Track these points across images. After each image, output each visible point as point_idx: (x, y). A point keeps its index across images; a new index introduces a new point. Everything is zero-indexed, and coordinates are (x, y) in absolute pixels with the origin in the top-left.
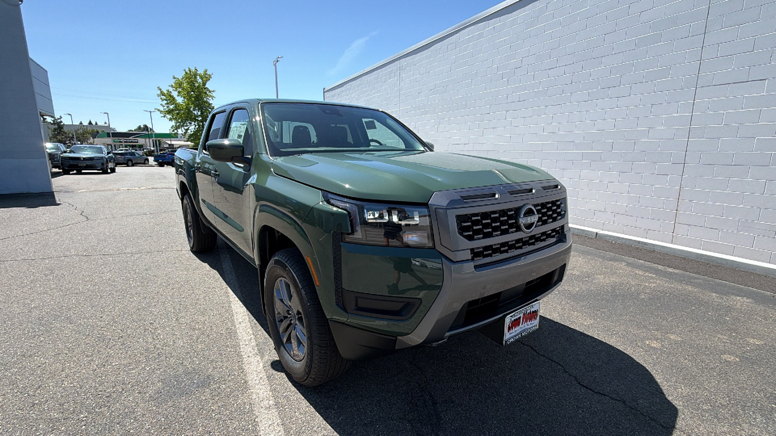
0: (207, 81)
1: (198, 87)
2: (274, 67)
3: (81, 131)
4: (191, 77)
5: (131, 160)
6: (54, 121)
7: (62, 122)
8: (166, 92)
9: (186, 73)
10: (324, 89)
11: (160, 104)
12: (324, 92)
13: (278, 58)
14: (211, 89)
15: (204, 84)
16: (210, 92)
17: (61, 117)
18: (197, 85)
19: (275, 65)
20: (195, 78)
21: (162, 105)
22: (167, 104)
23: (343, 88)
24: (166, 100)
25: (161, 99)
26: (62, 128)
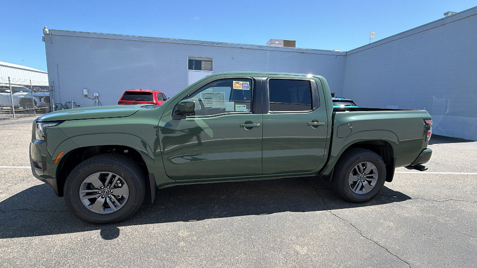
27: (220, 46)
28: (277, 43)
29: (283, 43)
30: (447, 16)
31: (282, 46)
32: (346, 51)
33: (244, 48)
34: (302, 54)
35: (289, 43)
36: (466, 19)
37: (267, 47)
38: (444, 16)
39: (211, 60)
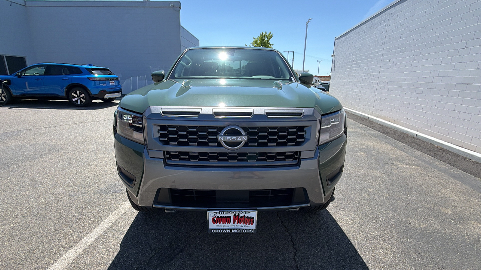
0: (270, 39)
1: (265, 42)
2: (306, 26)
4: (262, 37)
9: (261, 35)
10: (335, 38)
12: (335, 40)
13: (309, 20)
14: (271, 43)
15: (268, 41)
16: (271, 45)
18: (264, 41)
19: (307, 25)
20: (265, 37)
23: (347, 36)
36: (159, 8)
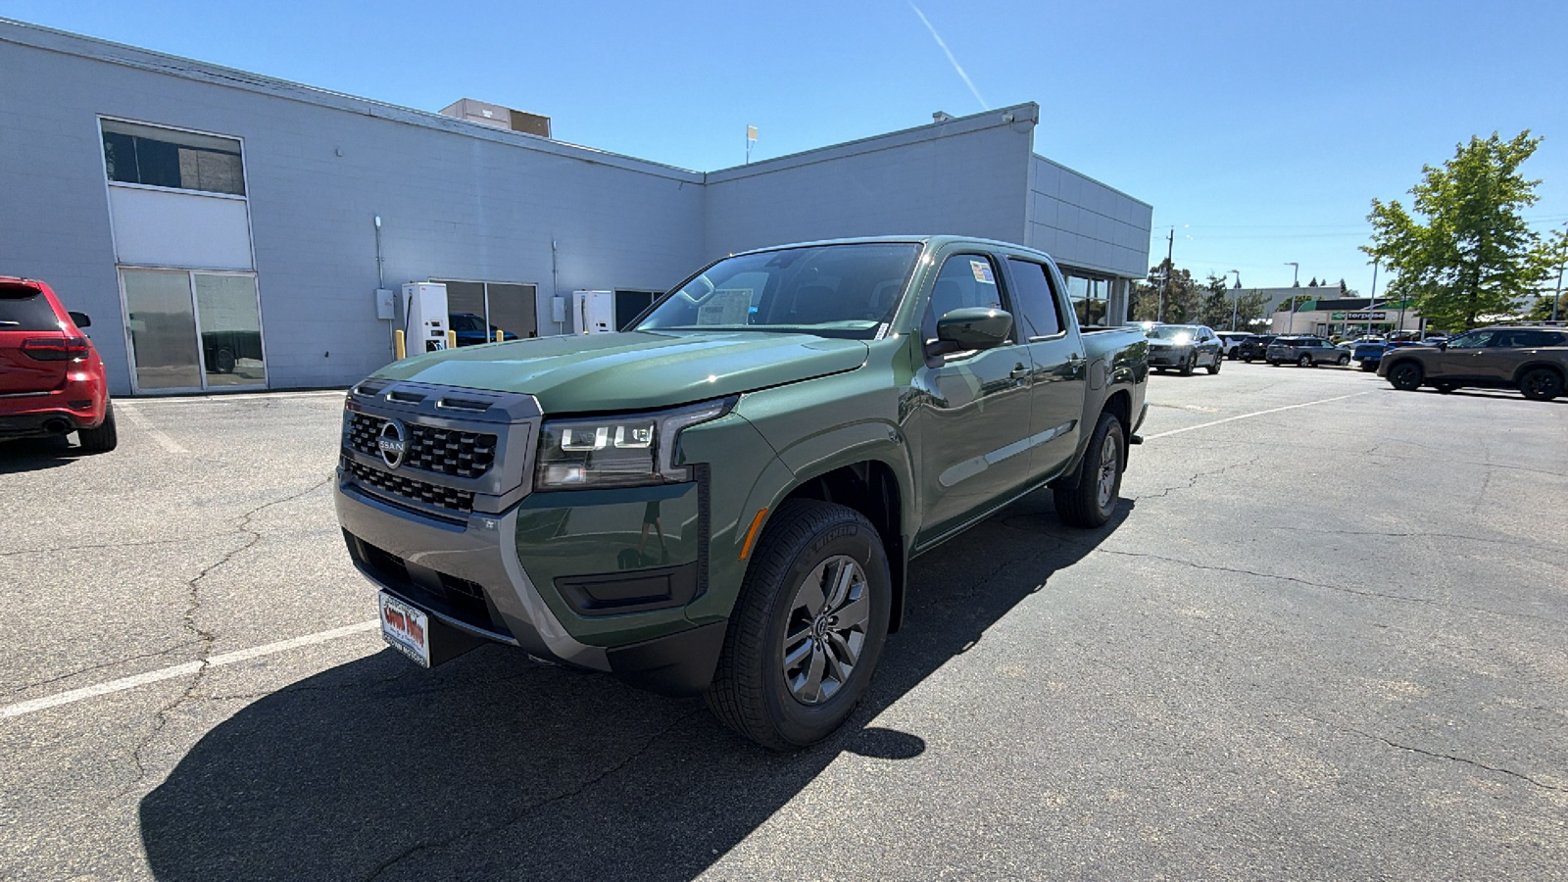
0: (1517, 161)
3: (1250, 299)
4: (1473, 157)
5: (1309, 355)
6: (1213, 284)
7: (1224, 285)
8: (1388, 207)
9: (1462, 151)
11: (1371, 235)
14: (1525, 180)
15: (1507, 171)
16: (1521, 187)
17: (1225, 278)
20: (1485, 158)
21: (1373, 237)
22: (1387, 232)
24: (1384, 225)
25: (1375, 223)
26: (1222, 296)
27: (274, 92)
28: (488, 114)
29: (507, 118)
30: (937, 120)
31: (506, 127)
32: (702, 171)
33: (381, 118)
34: (586, 164)
35: (530, 123)
36: (974, 134)
37: (471, 127)
38: (932, 121)
39: (237, 151)
